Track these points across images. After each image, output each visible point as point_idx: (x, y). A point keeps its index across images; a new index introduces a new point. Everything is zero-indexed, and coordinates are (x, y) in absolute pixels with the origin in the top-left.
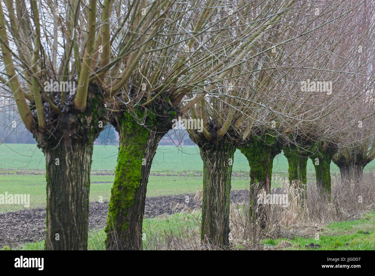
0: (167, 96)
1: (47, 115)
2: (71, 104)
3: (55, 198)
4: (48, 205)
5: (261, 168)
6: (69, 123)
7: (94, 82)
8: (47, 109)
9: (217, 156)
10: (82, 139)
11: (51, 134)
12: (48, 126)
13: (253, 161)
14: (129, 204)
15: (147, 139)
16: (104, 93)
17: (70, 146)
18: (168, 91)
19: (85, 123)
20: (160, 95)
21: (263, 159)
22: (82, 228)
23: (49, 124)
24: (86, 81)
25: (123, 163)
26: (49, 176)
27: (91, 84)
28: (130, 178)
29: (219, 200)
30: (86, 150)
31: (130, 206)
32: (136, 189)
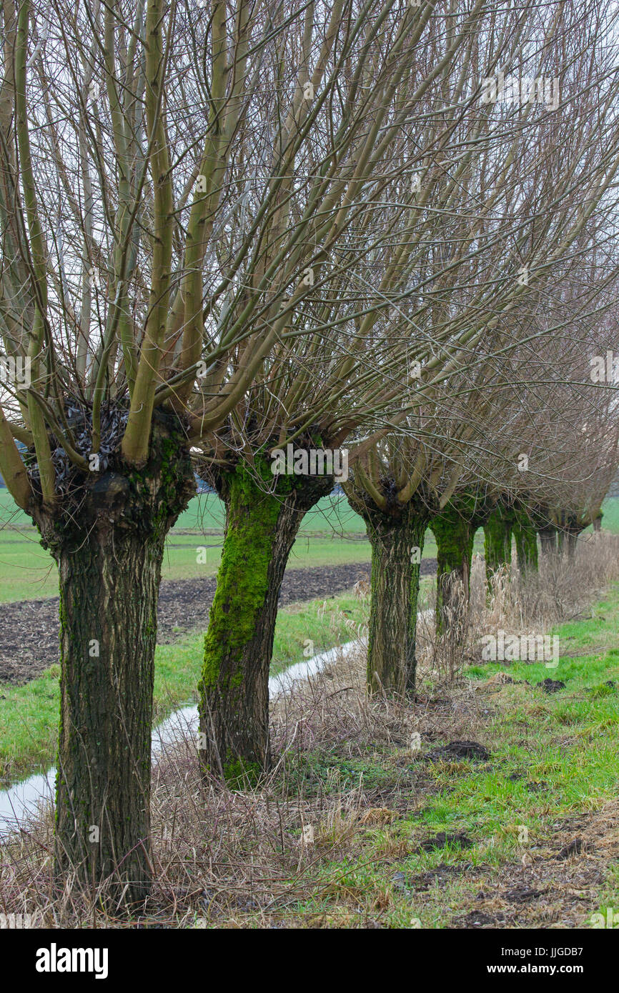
0: (316, 433)
1: (61, 476)
2: (114, 452)
3: (79, 659)
4: (65, 673)
5: (456, 548)
6: (109, 493)
7: (165, 402)
8: (61, 461)
9: (396, 537)
10: (138, 530)
11: (69, 517)
12: (62, 500)
13: (442, 537)
14: (244, 637)
15: (279, 515)
16: (189, 428)
17: (111, 544)
18: (319, 423)
19: (146, 493)
20: (304, 432)
21: (458, 535)
22: (139, 726)
23: (66, 496)
24: (147, 401)
25: (233, 559)
26: (67, 609)
27: (159, 407)
28: (245, 588)
29: (398, 612)
30: (147, 553)
31: (245, 642)
32: (257, 610)
